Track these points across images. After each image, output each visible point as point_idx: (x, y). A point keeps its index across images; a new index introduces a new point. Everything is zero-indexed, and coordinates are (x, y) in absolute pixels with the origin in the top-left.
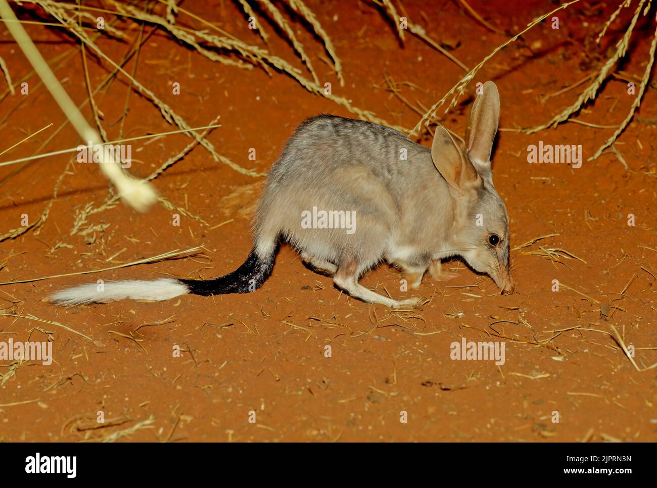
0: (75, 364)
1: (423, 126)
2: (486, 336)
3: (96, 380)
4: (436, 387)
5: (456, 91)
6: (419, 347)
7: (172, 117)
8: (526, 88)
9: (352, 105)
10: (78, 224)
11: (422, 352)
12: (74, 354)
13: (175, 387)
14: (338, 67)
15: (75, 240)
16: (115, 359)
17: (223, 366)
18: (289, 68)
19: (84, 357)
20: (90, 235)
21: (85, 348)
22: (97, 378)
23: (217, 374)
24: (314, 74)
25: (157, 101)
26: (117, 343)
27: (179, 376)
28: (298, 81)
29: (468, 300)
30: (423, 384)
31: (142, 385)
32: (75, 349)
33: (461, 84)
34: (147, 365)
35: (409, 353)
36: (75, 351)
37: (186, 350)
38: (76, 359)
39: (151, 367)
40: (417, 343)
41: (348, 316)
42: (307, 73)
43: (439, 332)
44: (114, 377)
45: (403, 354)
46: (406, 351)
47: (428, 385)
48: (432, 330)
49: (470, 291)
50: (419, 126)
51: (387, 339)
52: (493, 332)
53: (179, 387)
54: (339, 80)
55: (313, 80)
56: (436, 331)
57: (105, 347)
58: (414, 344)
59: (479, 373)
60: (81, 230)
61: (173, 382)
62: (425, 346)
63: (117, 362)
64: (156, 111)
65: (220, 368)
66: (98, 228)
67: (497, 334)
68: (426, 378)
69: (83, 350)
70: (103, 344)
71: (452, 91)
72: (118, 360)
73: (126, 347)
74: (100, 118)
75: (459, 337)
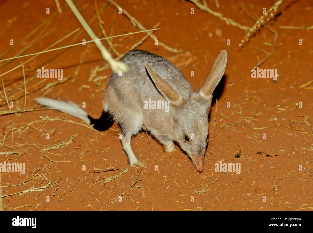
0: (92, 144)
1: (257, 27)
2: (288, 129)
3: (102, 151)
4: (264, 155)
5: (273, 10)
6: (256, 135)
7: (136, 24)
8: (307, 7)
9: (223, 16)
10: (92, 76)
11: (257, 137)
12: (91, 139)
15: (91, 84)
16: (110, 142)
19: (96, 140)
20: (98, 81)
21: (96, 136)
24: (204, 2)
25: (128, 16)
26: (111, 134)
27: (141, 149)
28: (196, 5)
29: (279, 112)
30: (258, 154)
32: (91, 137)
33: (275, 6)
35: (251, 138)
36: (92, 138)
38: (92, 142)
40: (255, 133)
41: (222, 120)
43: (265, 128)
44: (110, 150)
45: (248, 138)
46: (249, 137)
47: (260, 154)
48: (262, 127)
49: (280, 107)
50: (255, 27)
51: (240, 131)
52: (291, 128)
53: (141, 155)
54: (216, 4)
55: (203, 5)
56: (264, 127)
57: (106, 136)
58: (253, 134)
59: (285, 148)
60: (94, 78)
61: (138, 152)
62: (259, 135)
64: (128, 21)
66: (102, 78)
67: (293, 129)
68: (259, 151)
71: (271, 9)
73: (115, 136)
74: (103, 25)
75: (275, 130)
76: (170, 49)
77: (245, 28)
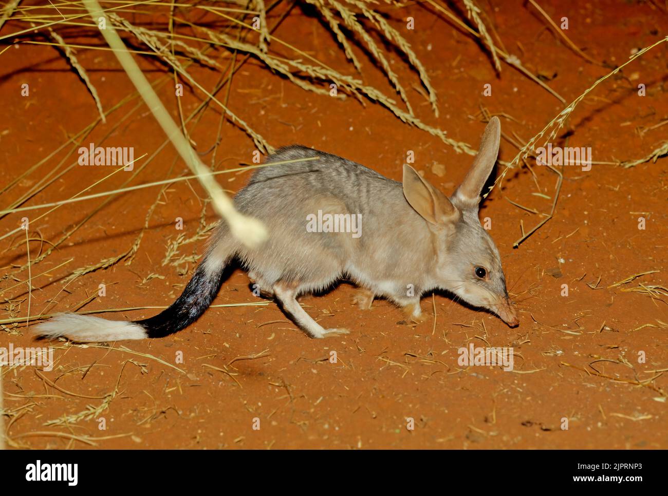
0: (169, 398)
1: (521, 159)
2: (586, 375)
3: (190, 414)
4: (537, 427)
5: (556, 124)
6: (519, 385)
7: (264, 147)
8: (625, 121)
9: (447, 136)
10: (169, 254)
11: (521, 390)
12: (167, 387)
13: (270, 423)
14: (433, 98)
15: (167, 271)
16: (209, 393)
17: (318, 401)
18: (383, 99)
19: (178, 390)
20: (182, 266)
21: (178, 381)
22: (191, 412)
23: (312, 410)
24: (408, 104)
25: (250, 131)
26: (211, 376)
27: (274, 411)
28: (392, 112)
29: (567, 338)
30: (523, 424)
31: (236, 421)
32: (168, 382)
33: (561, 116)
34: (241, 400)
35: (507, 391)
36: (169, 385)
37: (280, 385)
38: (170, 393)
39: (245, 402)
40: (516, 382)
41: (445, 352)
42: (402, 104)
43: (538, 370)
44: (209, 411)
45: (502, 392)
46: (504, 389)
47: (529, 425)
48: (532, 368)
49: (569, 328)
50: (517, 159)
51: (485, 377)
52: (593, 371)
53: (274, 423)
54: (434, 111)
55: (407, 111)
56: (534, 369)
57: (199, 381)
58: (513, 383)
59: (580, 414)
60: (172, 260)
61: (269, 417)
62: (524, 385)
63: (211, 396)
64: (248, 141)
65: (315, 404)
66: (190, 259)
67: (597, 374)
68: (526, 418)
69: (177, 383)
70: (197, 377)
71: (551, 124)
72: (212, 394)
73: (220, 381)
74: (193, 147)
75: (559, 375)
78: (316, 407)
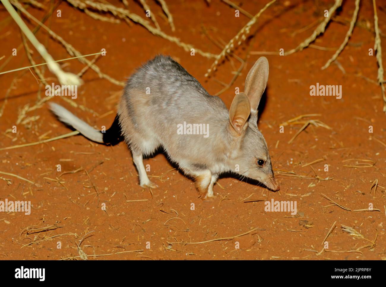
0: (25, 198)
3: (38, 206)
5: (245, 31)
7: (73, 52)
9: (180, 41)
10: (21, 117)
12: (23, 192)
13: (86, 208)
14: (170, 20)
16: (48, 194)
17: (113, 195)
18: (141, 21)
19: (30, 193)
20: (28, 124)
21: (30, 188)
22: (38, 205)
23: (110, 200)
24: (156, 23)
25: (64, 42)
26: (49, 184)
27: (88, 202)
28: (147, 29)
31: (65, 208)
33: (247, 27)
34: (68, 196)
36: (25, 190)
37: (90, 187)
38: (26, 195)
39: (70, 198)
42: (152, 23)
44: (49, 204)
50: (223, 53)
53: (88, 208)
54: (171, 28)
55: (155, 27)
57: (42, 187)
60: (23, 120)
61: (84, 205)
63: (50, 195)
65: (112, 196)
66: (33, 119)
69: (29, 189)
70: (41, 185)
71: (242, 31)
72: (50, 194)
73: (55, 187)
74: (31, 55)
76: (117, 83)
77: (208, 55)
78: (111, 198)
